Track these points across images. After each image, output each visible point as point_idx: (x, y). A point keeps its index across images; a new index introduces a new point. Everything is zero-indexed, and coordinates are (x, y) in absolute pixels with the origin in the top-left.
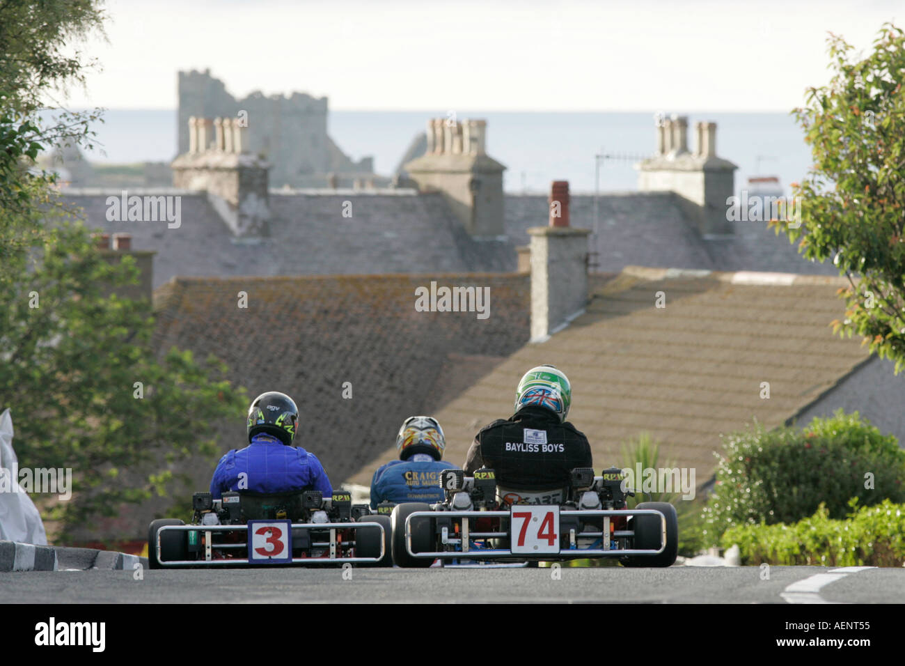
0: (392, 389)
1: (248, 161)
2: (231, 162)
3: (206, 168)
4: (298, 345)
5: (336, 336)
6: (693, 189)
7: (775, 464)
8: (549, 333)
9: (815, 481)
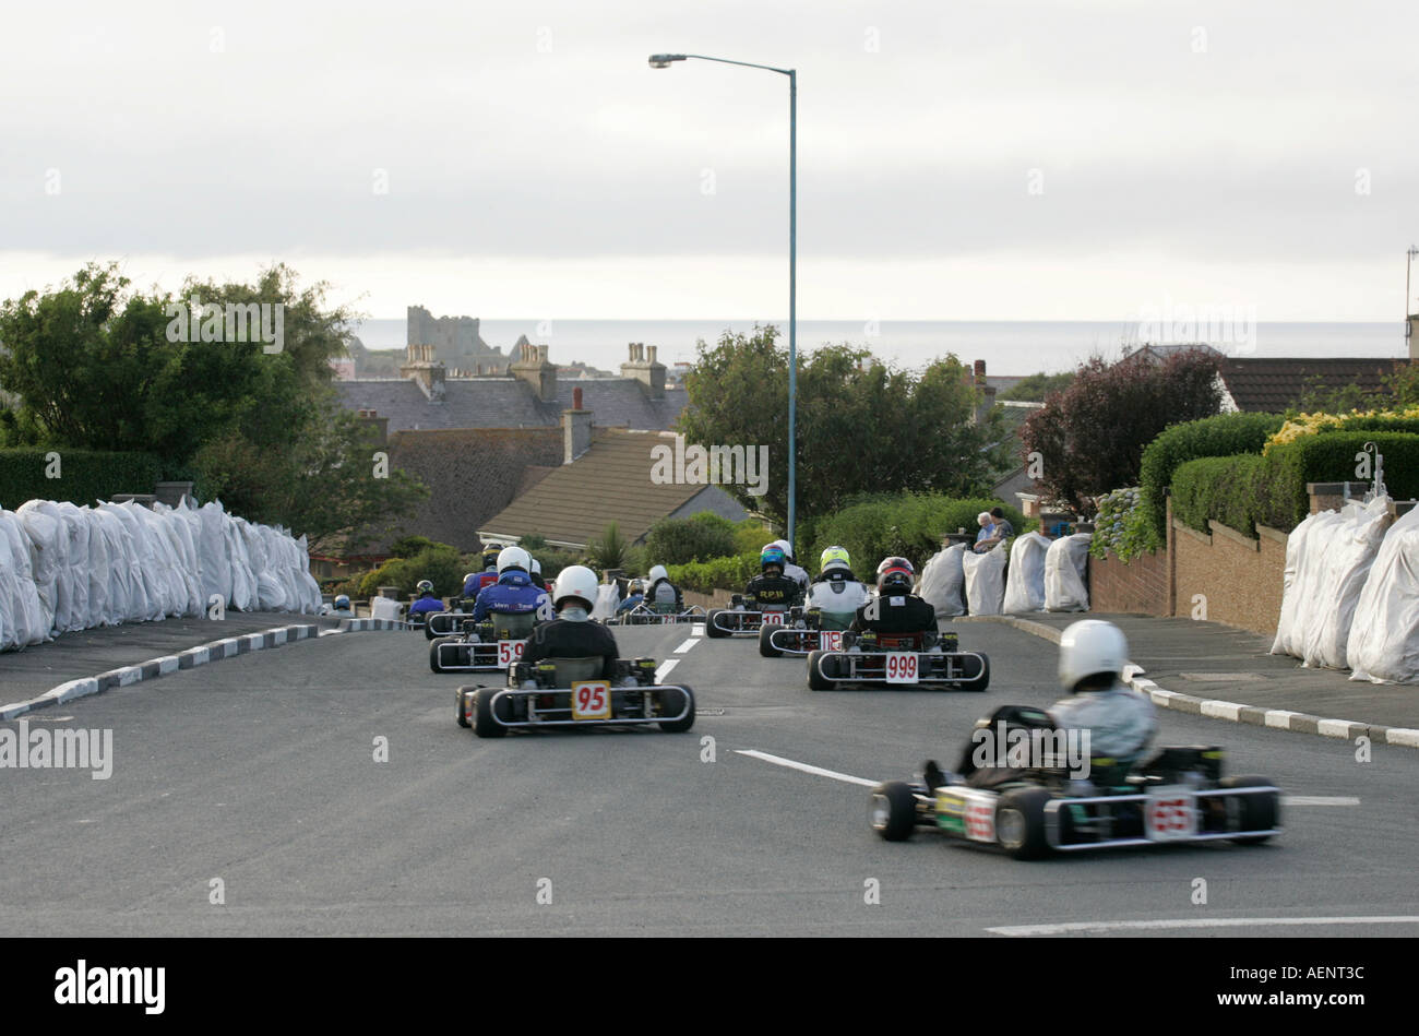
0: (500, 482)
1: (435, 365)
2: (427, 366)
3: (415, 369)
4: (456, 462)
5: (473, 457)
6: (646, 378)
7: (674, 535)
8: (573, 459)
9: (693, 542)
